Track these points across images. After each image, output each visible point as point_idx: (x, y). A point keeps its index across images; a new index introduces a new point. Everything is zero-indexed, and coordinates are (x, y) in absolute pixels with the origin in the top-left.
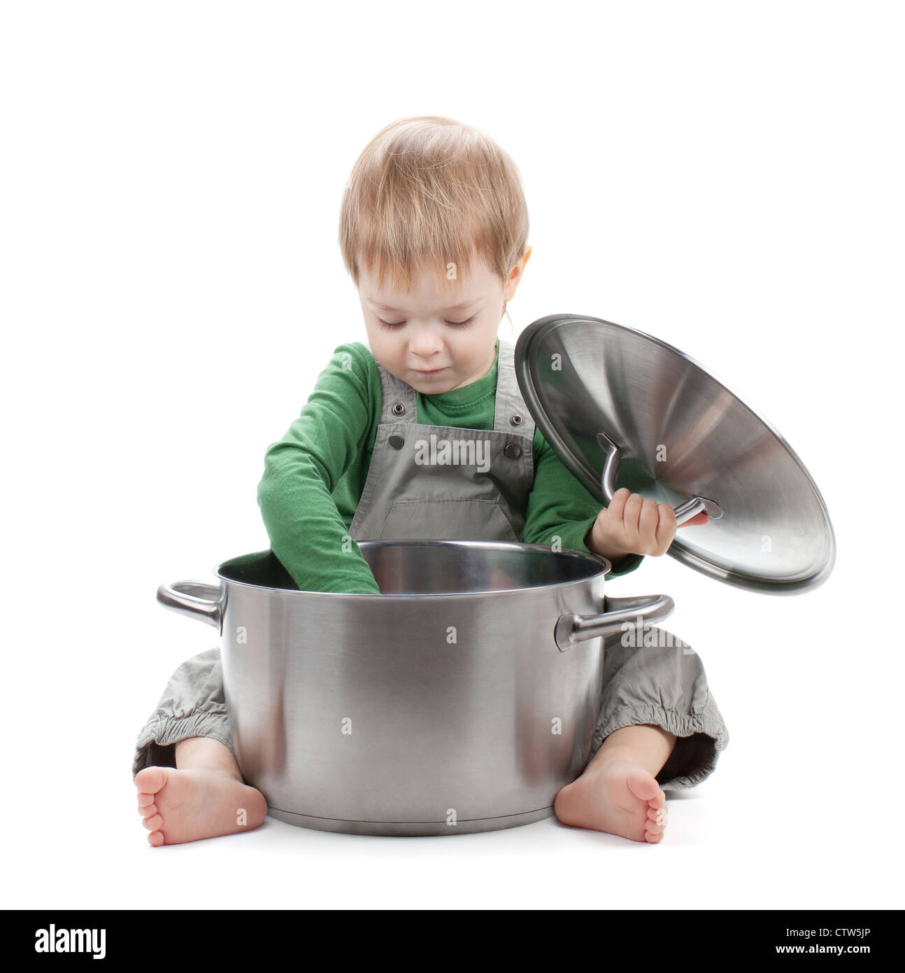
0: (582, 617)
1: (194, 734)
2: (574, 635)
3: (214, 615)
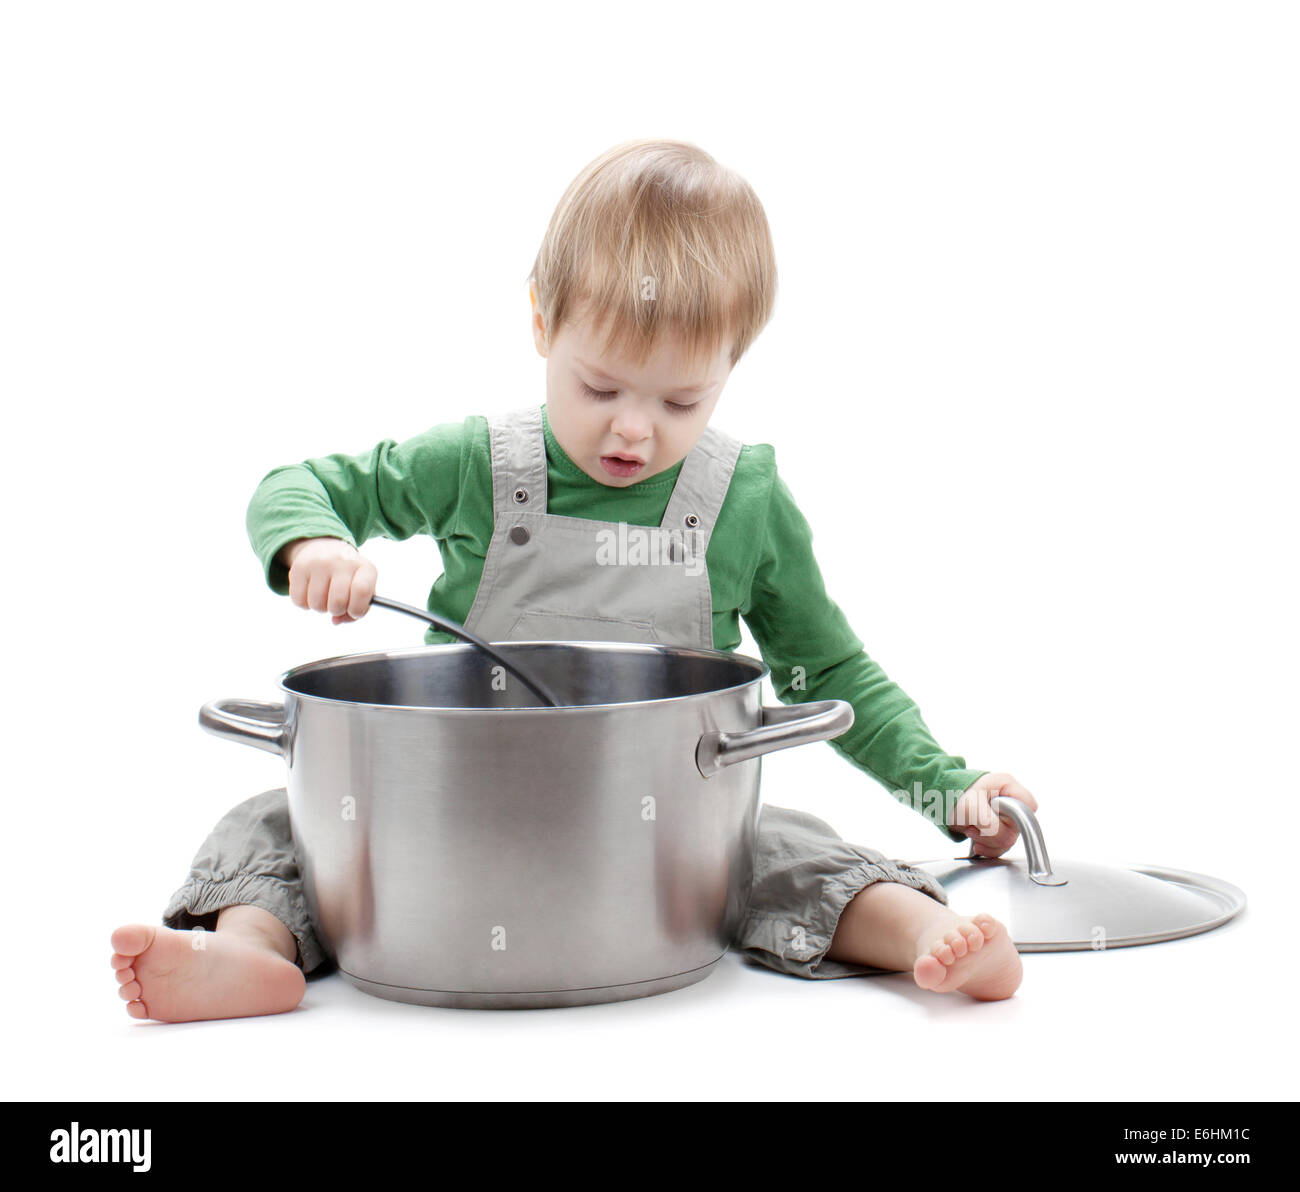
0: (729, 735)
1: (236, 901)
2: (720, 757)
3: (280, 741)
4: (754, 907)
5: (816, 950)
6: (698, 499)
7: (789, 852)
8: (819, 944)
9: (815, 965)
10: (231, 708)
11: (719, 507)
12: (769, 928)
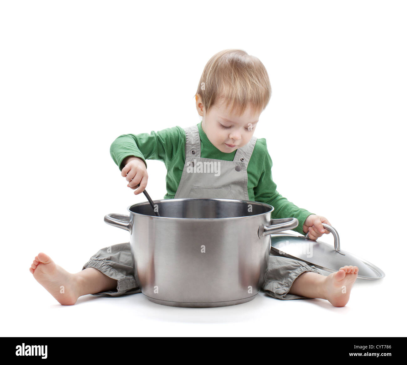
0: (267, 227)
3: (128, 227)
4: (268, 279)
5: (285, 291)
6: (244, 154)
7: (279, 263)
8: (286, 290)
9: (284, 296)
10: (113, 216)
11: (251, 155)
12: (272, 285)
